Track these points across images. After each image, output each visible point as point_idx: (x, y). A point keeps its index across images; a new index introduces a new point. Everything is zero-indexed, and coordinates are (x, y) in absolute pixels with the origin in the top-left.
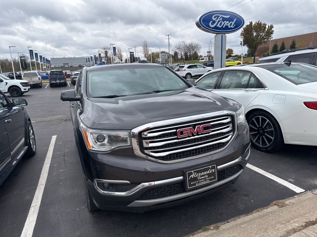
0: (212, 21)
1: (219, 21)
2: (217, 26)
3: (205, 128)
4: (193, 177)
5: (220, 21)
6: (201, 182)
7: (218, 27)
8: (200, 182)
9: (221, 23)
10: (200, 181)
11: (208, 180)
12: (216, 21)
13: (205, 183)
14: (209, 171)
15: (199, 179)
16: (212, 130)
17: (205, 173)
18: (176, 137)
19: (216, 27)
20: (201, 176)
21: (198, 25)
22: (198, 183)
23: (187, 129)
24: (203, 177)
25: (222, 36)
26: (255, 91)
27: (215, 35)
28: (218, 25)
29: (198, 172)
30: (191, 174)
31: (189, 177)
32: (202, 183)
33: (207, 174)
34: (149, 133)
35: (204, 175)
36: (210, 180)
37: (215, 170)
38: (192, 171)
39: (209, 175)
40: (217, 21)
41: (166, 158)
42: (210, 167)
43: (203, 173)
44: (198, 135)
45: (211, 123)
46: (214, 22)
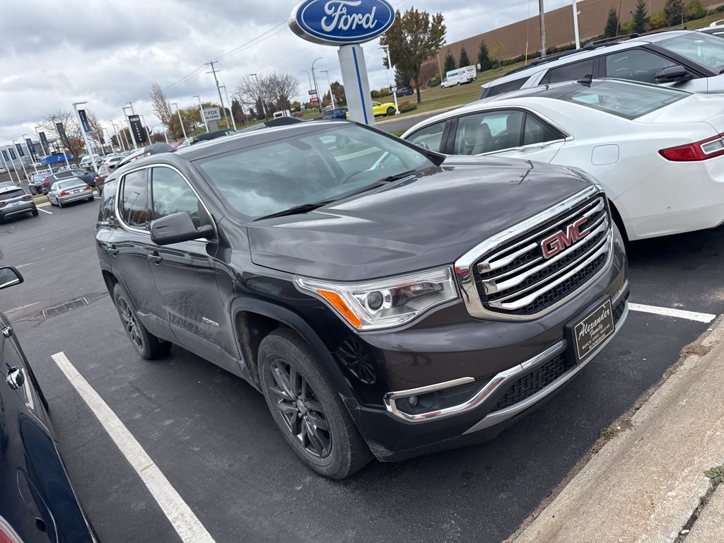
0: (325, 18)
1: (341, 16)
2: (339, 27)
3: (581, 228)
4: (583, 335)
5: (343, 14)
7: (341, 28)
8: (594, 342)
9: (346, 20)
10: (593, 339)
12: (335, 16)
13: (600, 340)
14: (603, 315)
15: (592, 335)
17: (599, 320)
18: (541, 258)
19: (336, 31)
20: (594, 329)
21: (296, 29)
22: (591, 344)
23: (555, 236)
24: (597, 330)
25: (354, 48)
26: (542, 148)
27: (338, 48)
28: (341, 25)
29: (588, 322)
30: (580, 328)
31: (578, 336)
32: (597, 342)
33: (601, 323)
34: (491, 261)
35: (598, 326)
36: (607, 333)
37: (610, 311)
38: (582, 323)
39: (604, 323)
40: (337, 14)
41: (529, 309)
42: (603, 305)
43: (596, 321)
46: (330, 19)
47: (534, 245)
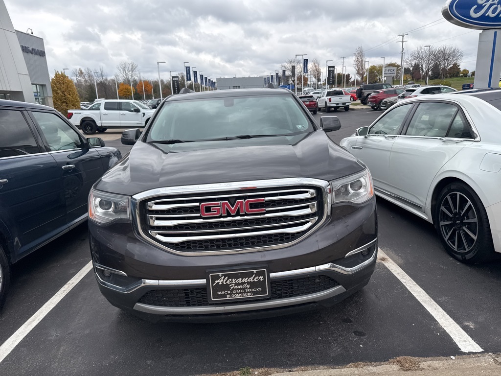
0: (476, 6)
1: (491, 5)
2: (487, 15)
3: (253, 206)
4: (220, 284)
5: (494, 4)
6: (236, 293)
7: (488, 15)
8: (234, 294)
9: (496, 9)
10: (234, 292)
11: (250, 292)
12: (485, 5)
13: (243, 296)
14: (252, 278)
15: (232, 287)
16: (267, 209)
17: (245, 280)
18: (199, 215)
19: (484, 18)
20: (236, 284)
21: (447, 15)
22: (231, 294)
23: (218, 204)
24: (240, 287)
25: (496, 33)
26: (457, 143)
27: (481, 31)
28: (490, 13)
29: (230, 277)
30: (218, 277)
31: (213, 283)
32: (238, 295)
33: (248, 283)
35: (243, 284)
36: (254, 293)
37: (264, 278)
38: (220, 274)
39: (253, 285)
40: (488, 4)
41: (182, 247)
42: (255, 271)
43: (241, 279)
44: (238, 214)
45: (267, 199)
46: (480, 7)
47: (197, 204)
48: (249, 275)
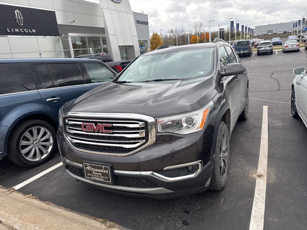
4: (88, 169)
6: (96, 177)
8: (95, 177)
10: (95, 176)
11: (102, 178)
13: (99, 179)
14: (103, 170)
15: (94, 173)
16: (113, 131)
17: (99, 171)
20: (96, 172)
22: (94, 176)
24: (97, 174)
29: (93, 167)
30: (87, 166)
31: (85, 168)
32: (97, 178)
33: (101, 173)
34: (68, 120)
35: (98, 172)
36: (105, 179)
37: (108, 172)
38: (88, 164)
39: (103, 174)
42: (103, 167)
43: (97, 169)
44: (98, 132)
45: (114, 125)
48: (101, 168)
